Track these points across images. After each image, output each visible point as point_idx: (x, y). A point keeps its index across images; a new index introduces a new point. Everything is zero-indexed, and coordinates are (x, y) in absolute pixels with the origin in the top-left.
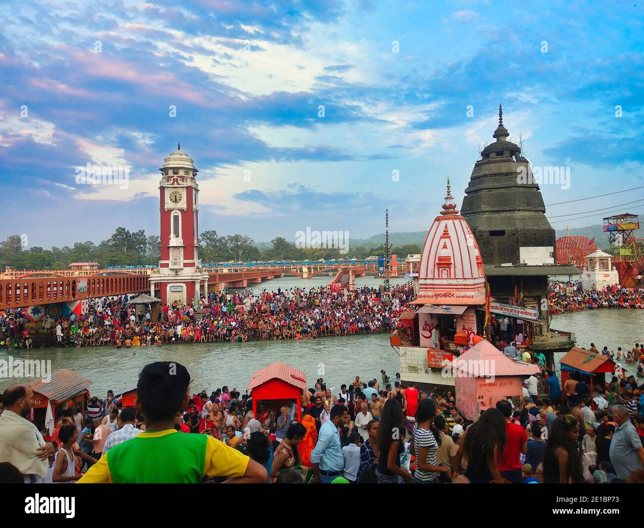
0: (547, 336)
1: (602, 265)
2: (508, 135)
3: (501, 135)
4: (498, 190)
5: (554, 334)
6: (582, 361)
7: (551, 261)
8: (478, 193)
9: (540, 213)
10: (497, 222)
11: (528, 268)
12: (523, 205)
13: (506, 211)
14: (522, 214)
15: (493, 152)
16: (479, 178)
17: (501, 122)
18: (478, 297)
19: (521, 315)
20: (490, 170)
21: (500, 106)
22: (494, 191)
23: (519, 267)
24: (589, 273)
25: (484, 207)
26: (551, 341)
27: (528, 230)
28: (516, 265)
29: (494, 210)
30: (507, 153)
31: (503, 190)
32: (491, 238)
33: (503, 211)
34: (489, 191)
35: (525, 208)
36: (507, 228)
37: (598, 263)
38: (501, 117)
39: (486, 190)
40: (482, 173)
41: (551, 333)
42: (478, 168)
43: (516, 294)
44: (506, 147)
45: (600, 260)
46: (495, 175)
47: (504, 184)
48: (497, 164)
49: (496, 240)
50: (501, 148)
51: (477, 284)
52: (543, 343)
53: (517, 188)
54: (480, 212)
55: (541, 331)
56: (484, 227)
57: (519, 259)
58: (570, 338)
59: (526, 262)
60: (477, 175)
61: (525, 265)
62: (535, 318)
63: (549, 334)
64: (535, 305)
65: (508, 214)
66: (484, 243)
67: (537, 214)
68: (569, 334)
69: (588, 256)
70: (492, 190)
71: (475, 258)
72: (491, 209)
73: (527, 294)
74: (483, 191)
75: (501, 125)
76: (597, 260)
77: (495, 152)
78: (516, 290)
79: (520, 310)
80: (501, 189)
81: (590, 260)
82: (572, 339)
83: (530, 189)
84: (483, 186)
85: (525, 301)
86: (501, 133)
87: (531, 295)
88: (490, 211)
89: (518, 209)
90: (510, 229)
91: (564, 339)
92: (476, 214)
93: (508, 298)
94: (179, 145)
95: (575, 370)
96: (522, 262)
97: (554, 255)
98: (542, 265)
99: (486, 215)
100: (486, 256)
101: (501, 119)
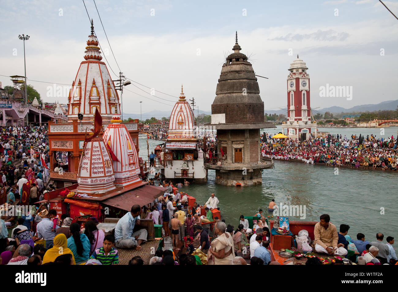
17: (237, 42)
21: (236, 32)
50: (238, 57)
75: (237, 43)
86: (237, 48)
94: (298, 56)
101: (237, 40)
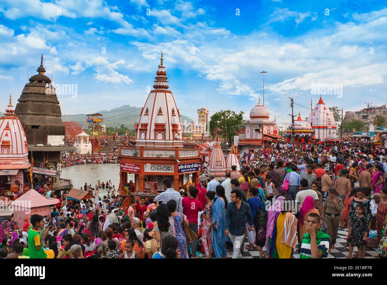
0: (58, 182)
1: (84, 140)
2: (45, 72)
3: (42, 71)
4: (38, 102)
5: (62, 181)
6: (77, 195)
7: (63, 143)
8: (26, 103)
9: (59, 117)
10: (36, 120)
11: (52, 147)
12: (51, 112)
13: (41, 115)
14: (50, 117)
15: (36, 80)
16: (27, 94)
17: (42, 64)
18: (25, 164)
19: (48, 173)
20: (34, 90)
21: (42, 55)
22: (35, 103)
23: (47, 146)
24: (78, 144)
25: (29, 111)
26: (61, 185)
27: (53, 126)
28: (45, 145)
29: (35, 113)
30: (44, 82)
31: (40, 103)
32: (32, 129)
33: (40, 115)
34: (33, 103)
35: (52, 114)
36: (42, 125)
37: (82, 139)
38: (42, 61)
39: (31, 102)
40: (29, 91)
41: (61, 180)
42: (27, 88)
43: (44, 161)
44: (44, 79)
45: (84, 137)
46: (37, 94)
47: (42, 99)
48: (39, 88)
49: (35, 130)
50: (41, 79)
51: (25, 157)
52: (57, 186)
53: (48, 103)
54: (27, 114)
55: (56, 180)
56: (29, 123)
57: (47, 142)
58: (70, 182)
59: (51, 144)
60: (26, 92)
61: (50, 146)
62: (55, 175)
63: (60, 181)
64: (54, 166)
65: (42, 116)
66: (28, 132)
67: (57, 118)
68: (69, 181)
69: (78, 135)
70: (35, 102)
71: (24, 142)
72: (33, 113)
73: (50, 161)
74: (29, 102)
75: (42, 66)
76: (82, 137)
77: (38, 81)
78: (44, 159)
79: (48, 171)
80: (39, 102)
81: (79, 137)
82: (71, 183)
83: (55, 104)
84: (29, 99)
85: (49, 165)
87: (52, 161)
88: (32, 114)
89: (48, 114)
90: (43, 125)
91: (67, 184)
92: (24, 115)
93: (40, 163)
95: (74, 199)
96: (48, 144)
97: (64, 140)
98: (58, 145)
99: (30, 116)
100: (30, 140)
101: (42, 62)
